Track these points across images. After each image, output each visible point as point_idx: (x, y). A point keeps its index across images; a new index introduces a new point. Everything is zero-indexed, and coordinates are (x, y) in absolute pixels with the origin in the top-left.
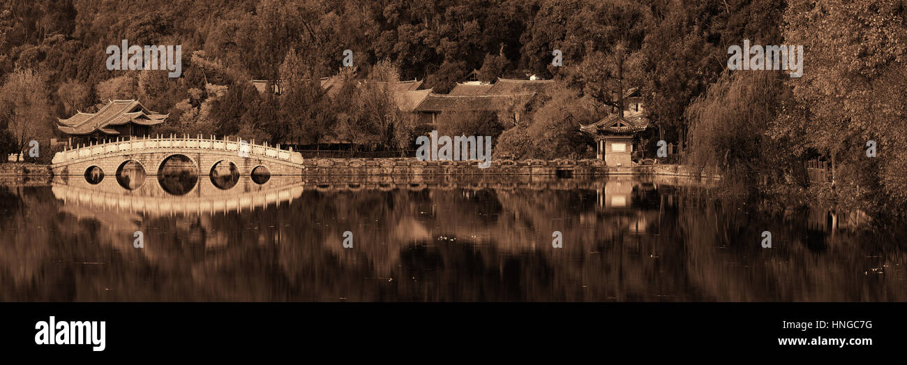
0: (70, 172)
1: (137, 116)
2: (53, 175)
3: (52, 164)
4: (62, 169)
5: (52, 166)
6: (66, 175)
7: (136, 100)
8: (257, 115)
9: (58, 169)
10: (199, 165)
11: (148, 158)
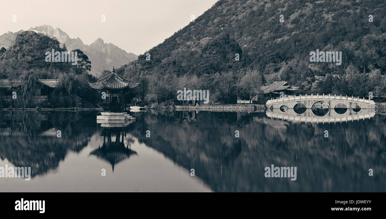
0: (274, 107)
1: (287, 87)
2: (266, 108)
3: (266, 104)
4: (270, 106)
5: (266, 105)
6: (272, 109)
7: (286, 82)
8: (339, 87)
9: (269, 106)
10: (330, 105)
11: (308, 102)
